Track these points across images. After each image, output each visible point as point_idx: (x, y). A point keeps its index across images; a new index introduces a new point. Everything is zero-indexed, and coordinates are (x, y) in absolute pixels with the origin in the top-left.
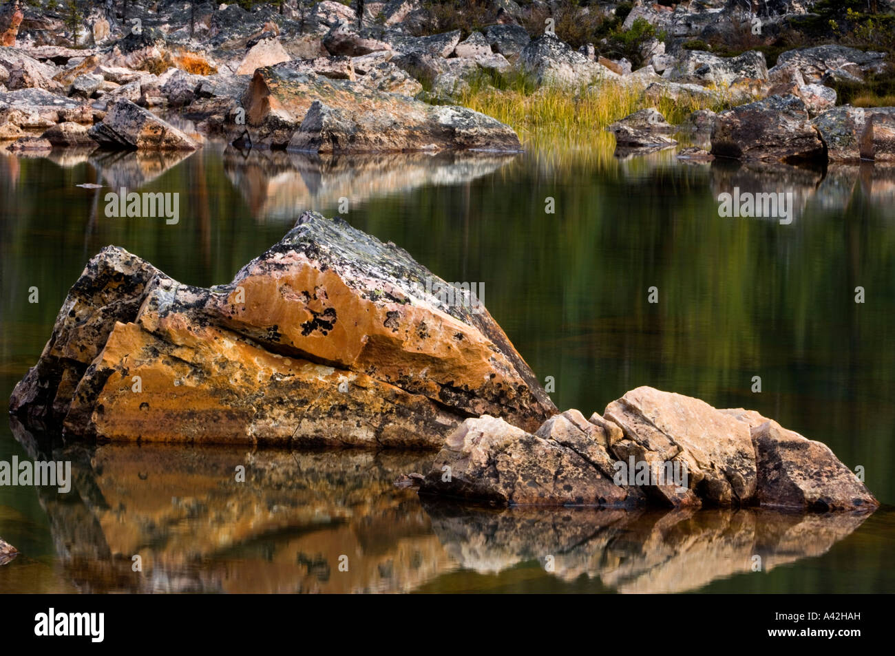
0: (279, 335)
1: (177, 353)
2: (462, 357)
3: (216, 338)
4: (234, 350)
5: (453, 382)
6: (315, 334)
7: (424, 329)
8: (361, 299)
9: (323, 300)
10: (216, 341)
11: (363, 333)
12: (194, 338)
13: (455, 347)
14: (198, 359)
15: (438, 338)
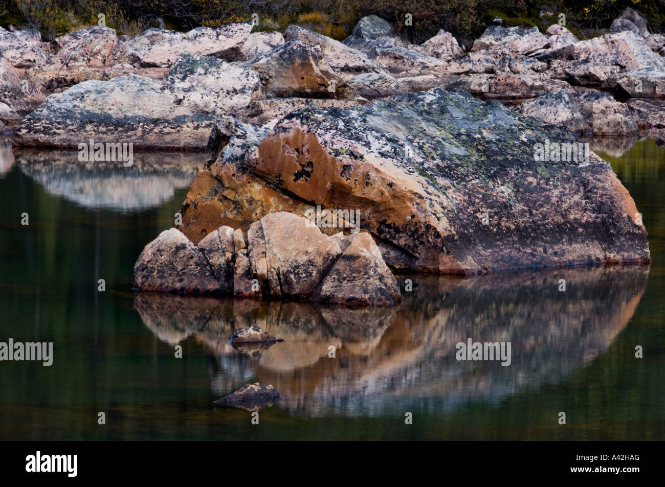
0: (282, 181)
1: (226, 193)
2: (391, 201)
3: (249, 183)
4: (260, 192)
5: (386, 220)
6: (301, 181)
7: (369, 179)
8: (328, 155)
9: (307, 155)
10: (248, 185)
11: (328, 181)
12: (234, 182)
13: (387, 194)
14: (238, 198)
15: (376, 186)
